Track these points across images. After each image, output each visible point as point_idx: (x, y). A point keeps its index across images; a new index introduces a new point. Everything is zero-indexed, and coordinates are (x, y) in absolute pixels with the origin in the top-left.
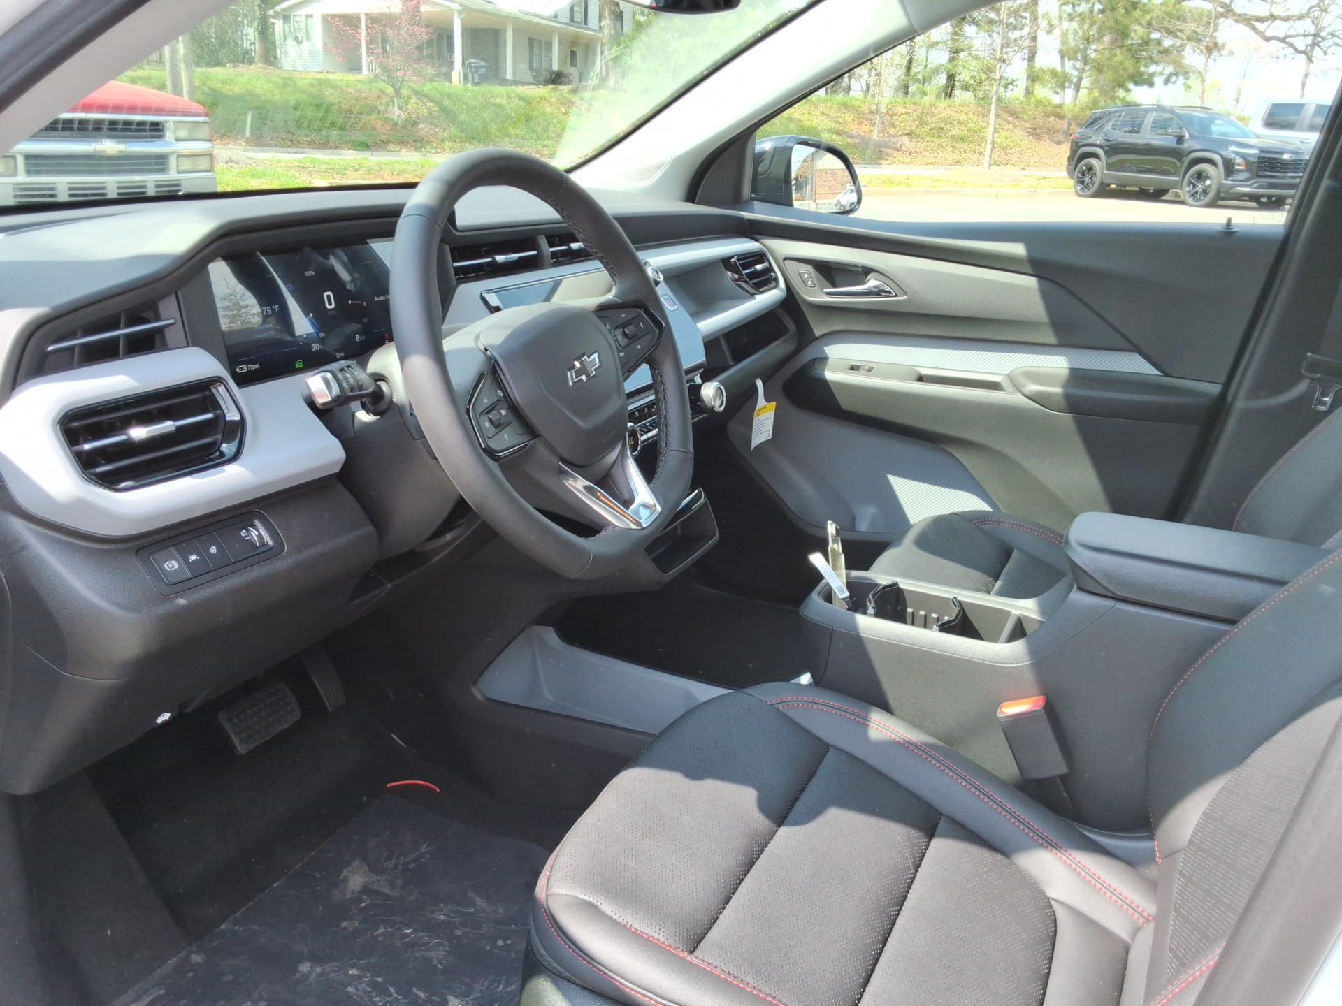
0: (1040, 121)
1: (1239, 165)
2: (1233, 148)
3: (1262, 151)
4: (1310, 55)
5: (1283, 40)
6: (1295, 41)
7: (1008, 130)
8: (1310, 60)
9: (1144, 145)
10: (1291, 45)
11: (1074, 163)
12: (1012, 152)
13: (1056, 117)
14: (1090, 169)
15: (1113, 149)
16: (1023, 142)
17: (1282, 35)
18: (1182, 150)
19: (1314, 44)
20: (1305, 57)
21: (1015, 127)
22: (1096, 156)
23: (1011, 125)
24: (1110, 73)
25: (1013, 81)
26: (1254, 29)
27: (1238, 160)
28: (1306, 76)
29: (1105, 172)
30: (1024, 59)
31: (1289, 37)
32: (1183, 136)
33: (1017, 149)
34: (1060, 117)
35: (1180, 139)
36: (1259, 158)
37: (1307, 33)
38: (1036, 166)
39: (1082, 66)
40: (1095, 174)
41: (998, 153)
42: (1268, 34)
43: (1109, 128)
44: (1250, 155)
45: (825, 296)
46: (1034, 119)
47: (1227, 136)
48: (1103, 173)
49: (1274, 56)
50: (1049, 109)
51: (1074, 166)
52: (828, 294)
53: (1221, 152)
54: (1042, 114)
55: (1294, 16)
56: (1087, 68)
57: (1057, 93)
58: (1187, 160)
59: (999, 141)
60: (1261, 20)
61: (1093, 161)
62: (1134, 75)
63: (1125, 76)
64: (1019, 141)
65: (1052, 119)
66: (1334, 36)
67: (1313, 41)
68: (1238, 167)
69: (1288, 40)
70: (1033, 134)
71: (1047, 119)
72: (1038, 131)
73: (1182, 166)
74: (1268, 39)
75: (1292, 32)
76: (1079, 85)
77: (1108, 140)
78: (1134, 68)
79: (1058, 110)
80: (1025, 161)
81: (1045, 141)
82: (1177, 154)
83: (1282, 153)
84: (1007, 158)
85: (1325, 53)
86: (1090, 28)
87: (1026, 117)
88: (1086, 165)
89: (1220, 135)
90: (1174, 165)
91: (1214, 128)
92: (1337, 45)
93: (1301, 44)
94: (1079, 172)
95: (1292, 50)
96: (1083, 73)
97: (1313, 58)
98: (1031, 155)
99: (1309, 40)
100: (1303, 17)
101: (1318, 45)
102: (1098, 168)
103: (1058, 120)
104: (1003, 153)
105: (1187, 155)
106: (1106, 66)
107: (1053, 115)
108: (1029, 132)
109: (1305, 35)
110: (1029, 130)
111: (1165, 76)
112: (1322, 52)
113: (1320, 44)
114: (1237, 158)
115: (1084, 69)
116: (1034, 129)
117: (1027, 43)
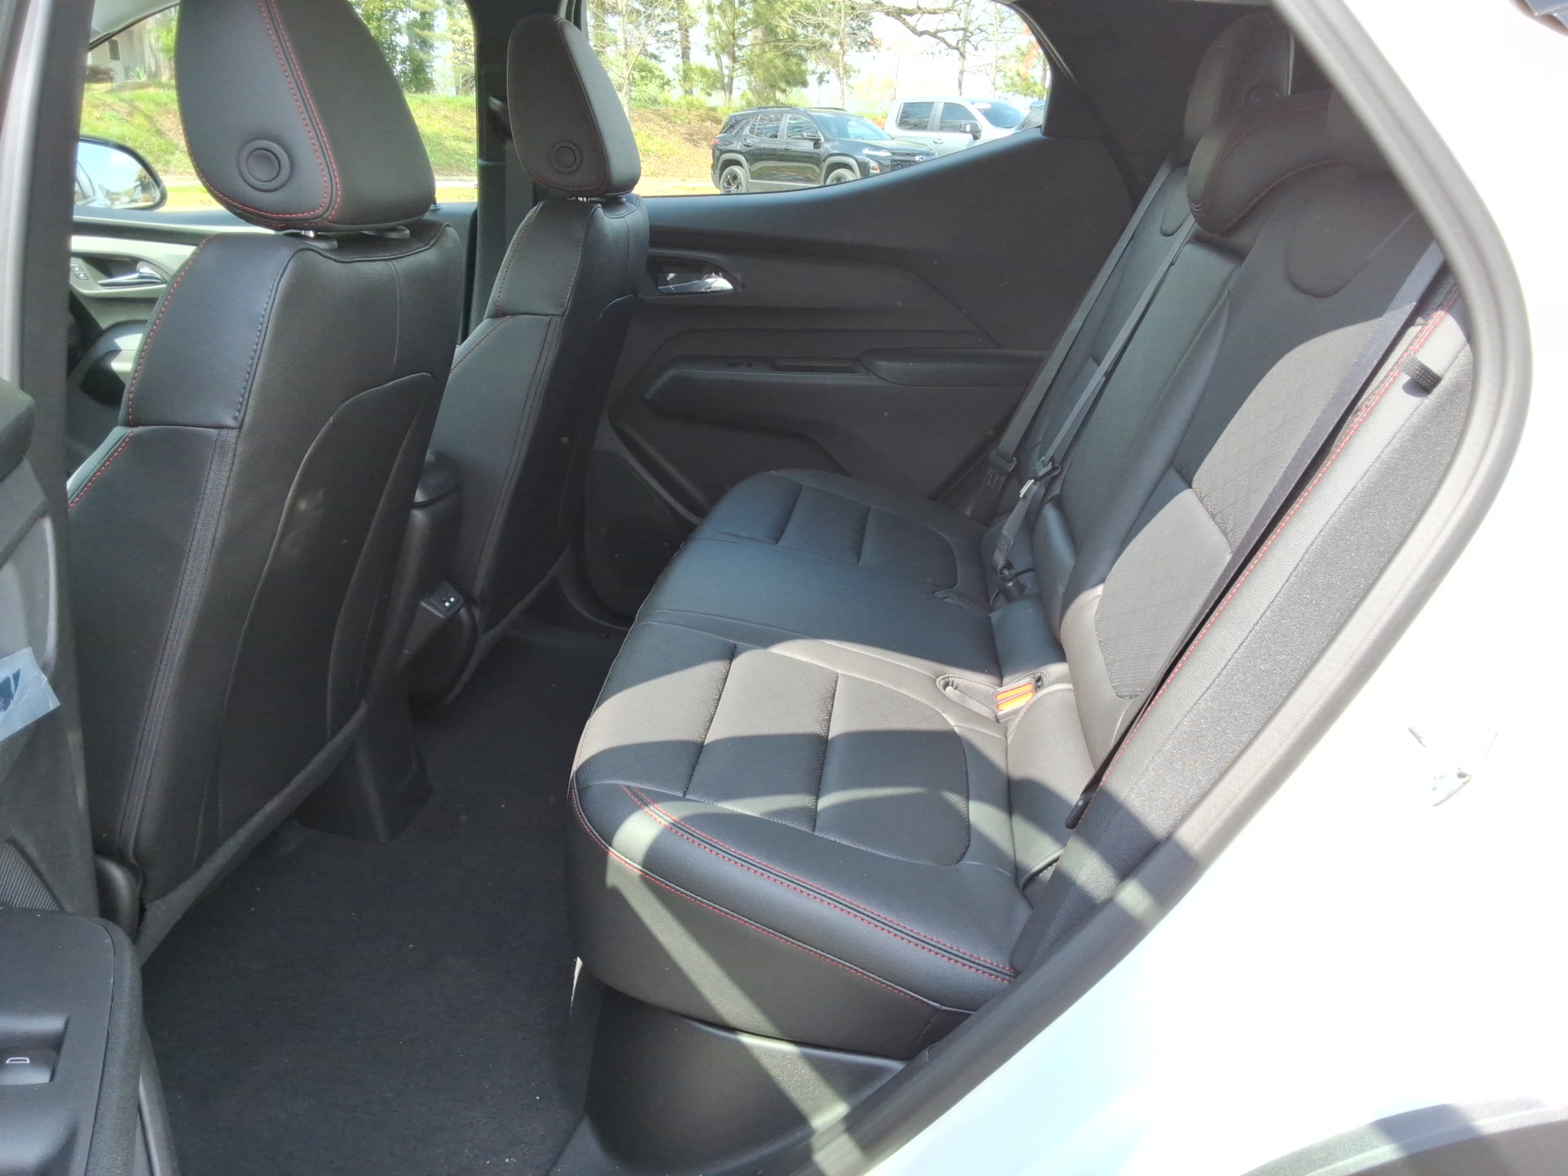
0: (696, 125)
1: (874, 169)
2: (866, 151)
3: (893, 154)
4: (962, 50)
5: (934, 35)
6: (946, 36)
7: (663, 136)
8: (962, 55)
9: (782, 150)
10: (943, 40)
11: (718, 172)
12: (670, 160)
13: (712, 121)
14: (735, 178)
15: (754, 156)
16: (680, 149)
17: (932, 30)
18: (819, 155)
19: (966, 39)
20: (958, 53)
21: (670, 133)
22: (738, 163)
23: (665, 130)
24: (760, 71)
25: (669, 81)
26: (904, 22)
27: (873, 164)
28: (962, 73)
29: (750, 180)
30: (678, 56)
31: (939, 31)
32: (818, 140)
33: (674, 157)
34: (717, 121)
35: (817, 143)
36: (892, 161)
37: (957, 27)
38: (696, 177)
39: (731, 64)
40: (740, 183)
41: (654, 162)
42: (920, 29)
43: (748, 133)
44: (883, 158)
45: (100, 288)
46: (689, 123)
47: (863, 139)
48: (748, 182)
49: (929, 52)
50: (703, 112)
51: (718, 175)
52: (104, 285)
53: (856, 156)
54: (698, 118)
55: (941, 9)
56: (737, 66)
57: (709, 94)
58: (825, 166)
59: (654, 150)
60: (910, 13)
61: (736, 169)
62: (785, 74)
63: (777, 76)
64: (676, 150)
65: (708, 123)
66: (982, 31)
67: (965, 36)
68: (872, 171)
69: (939, 34)
70: (690, 140)
71: (703, 124)
72: (695, 137)
73: (821, 171)
74: (921, 34)
75: (942, 26)
76: (731, 85)
77: (748, 146)
78: (784, 66)
79: (712, 113)
80: (684, 171)
81: (704, 148)
82: (813, 159)
83: (914, 155)
84: (665, 168)
85: (976, 49)
86: (733, 23)
87: (679, 121)
88: (730, 174)
89: (855, 138)
90: (814, 170)
91: (850, 131)
92: (986, 39)
93: (953, 38)
94: (724, 182)
95: (943, 45)
96: (734, 71)
97: (966, 54)
98: (690, 163)
99: (961, 33)
100: (949, 10)
101: (968, 40)
102: (742, 177)
103: (714, 125)
104: (659, 162)
105: (824, 161)
106: (756, 64)
107: (709, 119)
108: (686, 138)
109: (955, 30)
110: (685, 136)
111: (818, 75)
112: (973, 48)
113: (970, 39)
114: (871, 161)
115: (733, 67)
116: (691, 135)
117: (677, 36)
